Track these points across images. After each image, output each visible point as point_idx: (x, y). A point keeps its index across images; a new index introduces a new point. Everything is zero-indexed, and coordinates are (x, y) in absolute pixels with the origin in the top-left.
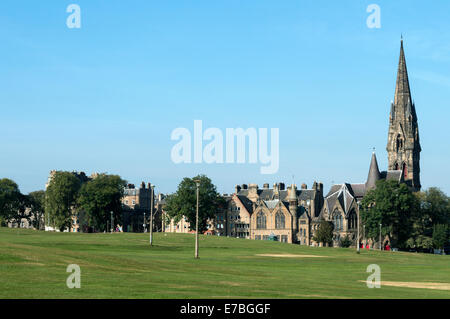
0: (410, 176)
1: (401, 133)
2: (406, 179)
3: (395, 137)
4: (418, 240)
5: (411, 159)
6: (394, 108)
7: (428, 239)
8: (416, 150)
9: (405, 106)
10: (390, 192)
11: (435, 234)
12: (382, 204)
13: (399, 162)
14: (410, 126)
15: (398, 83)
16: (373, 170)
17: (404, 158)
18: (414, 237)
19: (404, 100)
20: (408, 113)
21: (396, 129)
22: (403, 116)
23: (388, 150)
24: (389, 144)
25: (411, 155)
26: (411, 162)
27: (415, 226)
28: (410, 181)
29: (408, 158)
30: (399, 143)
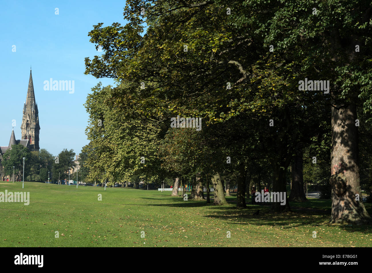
0: (33, 142)
1: (29, 119)
2: (31, 144)
3: (25, 122)
4: (33, 177)
5: (34, 133)
6: (26, 106)
7: (38, 176)
8: (37, 129)
9: (32, 105)
10: (18, 151)
11: (41, 173)
12: (13, 157)
13: (27, 135)
14: (34, 116)
15: (28, 92)
16: (12, 139)
17: (30, 133)
18: (31, 175)
19: (31, 102)
20: (33, 109)
21: (26, 117)
22: (30, 110)
23: (22, 128)
24: (22, 125)
25: (34, 132)
26: (34, 135)
27: (31, 169)
28: (33, 145)
29: (32, 133)
30: (28, 125)
